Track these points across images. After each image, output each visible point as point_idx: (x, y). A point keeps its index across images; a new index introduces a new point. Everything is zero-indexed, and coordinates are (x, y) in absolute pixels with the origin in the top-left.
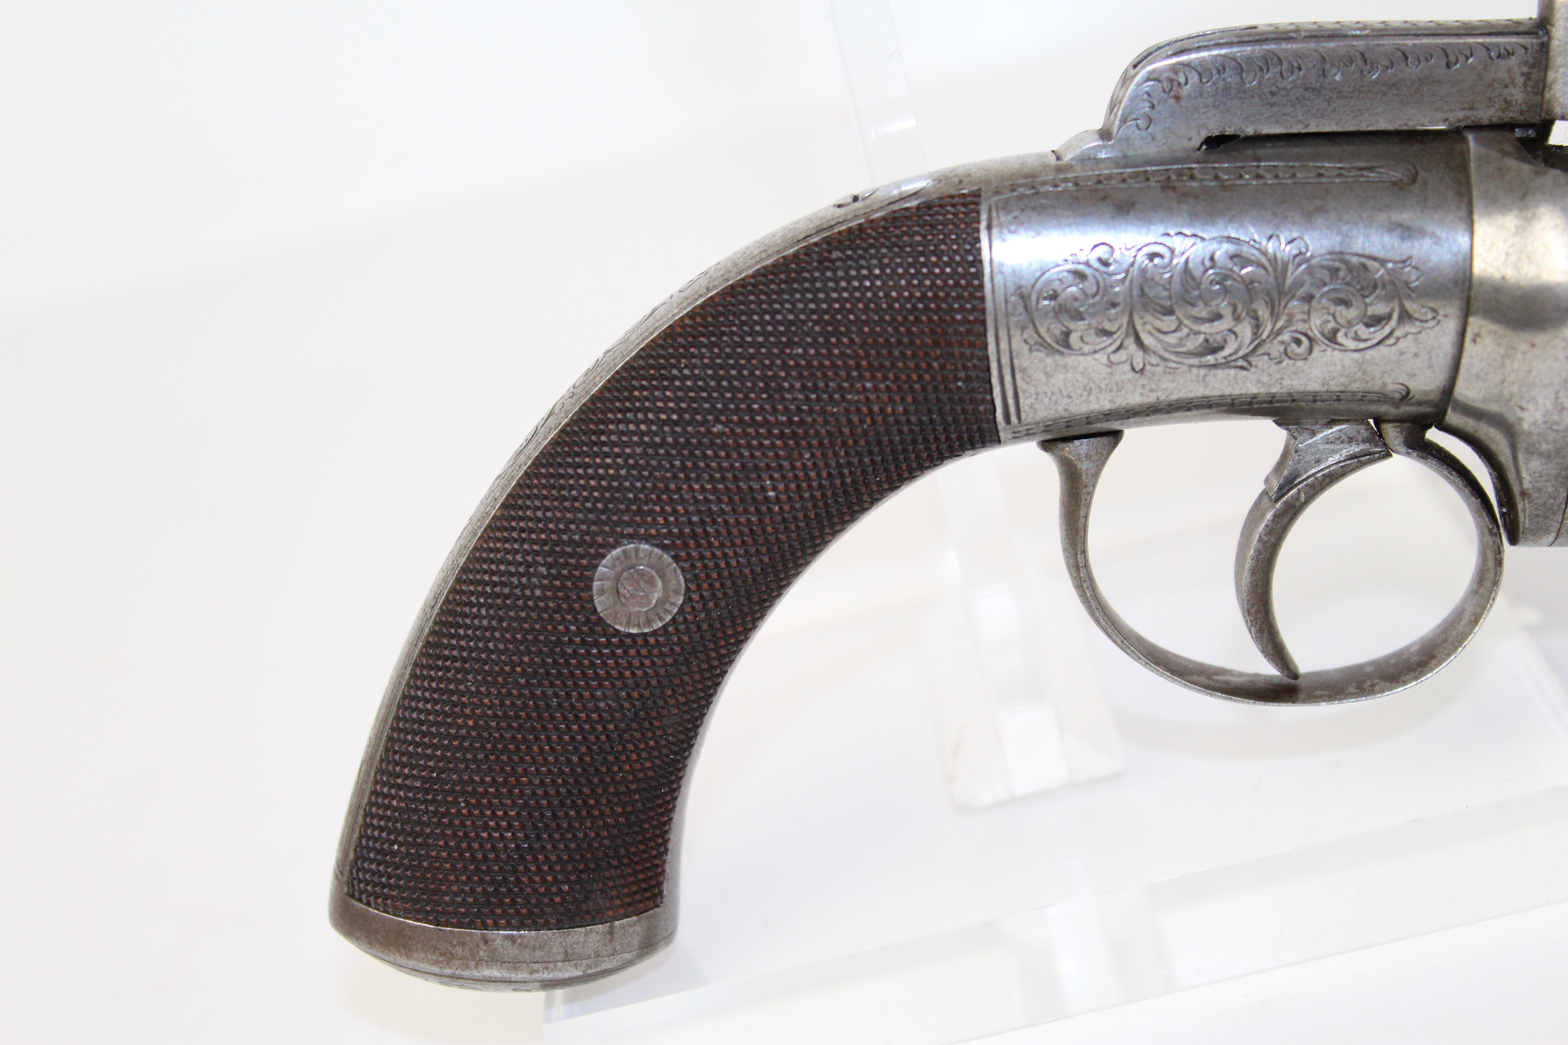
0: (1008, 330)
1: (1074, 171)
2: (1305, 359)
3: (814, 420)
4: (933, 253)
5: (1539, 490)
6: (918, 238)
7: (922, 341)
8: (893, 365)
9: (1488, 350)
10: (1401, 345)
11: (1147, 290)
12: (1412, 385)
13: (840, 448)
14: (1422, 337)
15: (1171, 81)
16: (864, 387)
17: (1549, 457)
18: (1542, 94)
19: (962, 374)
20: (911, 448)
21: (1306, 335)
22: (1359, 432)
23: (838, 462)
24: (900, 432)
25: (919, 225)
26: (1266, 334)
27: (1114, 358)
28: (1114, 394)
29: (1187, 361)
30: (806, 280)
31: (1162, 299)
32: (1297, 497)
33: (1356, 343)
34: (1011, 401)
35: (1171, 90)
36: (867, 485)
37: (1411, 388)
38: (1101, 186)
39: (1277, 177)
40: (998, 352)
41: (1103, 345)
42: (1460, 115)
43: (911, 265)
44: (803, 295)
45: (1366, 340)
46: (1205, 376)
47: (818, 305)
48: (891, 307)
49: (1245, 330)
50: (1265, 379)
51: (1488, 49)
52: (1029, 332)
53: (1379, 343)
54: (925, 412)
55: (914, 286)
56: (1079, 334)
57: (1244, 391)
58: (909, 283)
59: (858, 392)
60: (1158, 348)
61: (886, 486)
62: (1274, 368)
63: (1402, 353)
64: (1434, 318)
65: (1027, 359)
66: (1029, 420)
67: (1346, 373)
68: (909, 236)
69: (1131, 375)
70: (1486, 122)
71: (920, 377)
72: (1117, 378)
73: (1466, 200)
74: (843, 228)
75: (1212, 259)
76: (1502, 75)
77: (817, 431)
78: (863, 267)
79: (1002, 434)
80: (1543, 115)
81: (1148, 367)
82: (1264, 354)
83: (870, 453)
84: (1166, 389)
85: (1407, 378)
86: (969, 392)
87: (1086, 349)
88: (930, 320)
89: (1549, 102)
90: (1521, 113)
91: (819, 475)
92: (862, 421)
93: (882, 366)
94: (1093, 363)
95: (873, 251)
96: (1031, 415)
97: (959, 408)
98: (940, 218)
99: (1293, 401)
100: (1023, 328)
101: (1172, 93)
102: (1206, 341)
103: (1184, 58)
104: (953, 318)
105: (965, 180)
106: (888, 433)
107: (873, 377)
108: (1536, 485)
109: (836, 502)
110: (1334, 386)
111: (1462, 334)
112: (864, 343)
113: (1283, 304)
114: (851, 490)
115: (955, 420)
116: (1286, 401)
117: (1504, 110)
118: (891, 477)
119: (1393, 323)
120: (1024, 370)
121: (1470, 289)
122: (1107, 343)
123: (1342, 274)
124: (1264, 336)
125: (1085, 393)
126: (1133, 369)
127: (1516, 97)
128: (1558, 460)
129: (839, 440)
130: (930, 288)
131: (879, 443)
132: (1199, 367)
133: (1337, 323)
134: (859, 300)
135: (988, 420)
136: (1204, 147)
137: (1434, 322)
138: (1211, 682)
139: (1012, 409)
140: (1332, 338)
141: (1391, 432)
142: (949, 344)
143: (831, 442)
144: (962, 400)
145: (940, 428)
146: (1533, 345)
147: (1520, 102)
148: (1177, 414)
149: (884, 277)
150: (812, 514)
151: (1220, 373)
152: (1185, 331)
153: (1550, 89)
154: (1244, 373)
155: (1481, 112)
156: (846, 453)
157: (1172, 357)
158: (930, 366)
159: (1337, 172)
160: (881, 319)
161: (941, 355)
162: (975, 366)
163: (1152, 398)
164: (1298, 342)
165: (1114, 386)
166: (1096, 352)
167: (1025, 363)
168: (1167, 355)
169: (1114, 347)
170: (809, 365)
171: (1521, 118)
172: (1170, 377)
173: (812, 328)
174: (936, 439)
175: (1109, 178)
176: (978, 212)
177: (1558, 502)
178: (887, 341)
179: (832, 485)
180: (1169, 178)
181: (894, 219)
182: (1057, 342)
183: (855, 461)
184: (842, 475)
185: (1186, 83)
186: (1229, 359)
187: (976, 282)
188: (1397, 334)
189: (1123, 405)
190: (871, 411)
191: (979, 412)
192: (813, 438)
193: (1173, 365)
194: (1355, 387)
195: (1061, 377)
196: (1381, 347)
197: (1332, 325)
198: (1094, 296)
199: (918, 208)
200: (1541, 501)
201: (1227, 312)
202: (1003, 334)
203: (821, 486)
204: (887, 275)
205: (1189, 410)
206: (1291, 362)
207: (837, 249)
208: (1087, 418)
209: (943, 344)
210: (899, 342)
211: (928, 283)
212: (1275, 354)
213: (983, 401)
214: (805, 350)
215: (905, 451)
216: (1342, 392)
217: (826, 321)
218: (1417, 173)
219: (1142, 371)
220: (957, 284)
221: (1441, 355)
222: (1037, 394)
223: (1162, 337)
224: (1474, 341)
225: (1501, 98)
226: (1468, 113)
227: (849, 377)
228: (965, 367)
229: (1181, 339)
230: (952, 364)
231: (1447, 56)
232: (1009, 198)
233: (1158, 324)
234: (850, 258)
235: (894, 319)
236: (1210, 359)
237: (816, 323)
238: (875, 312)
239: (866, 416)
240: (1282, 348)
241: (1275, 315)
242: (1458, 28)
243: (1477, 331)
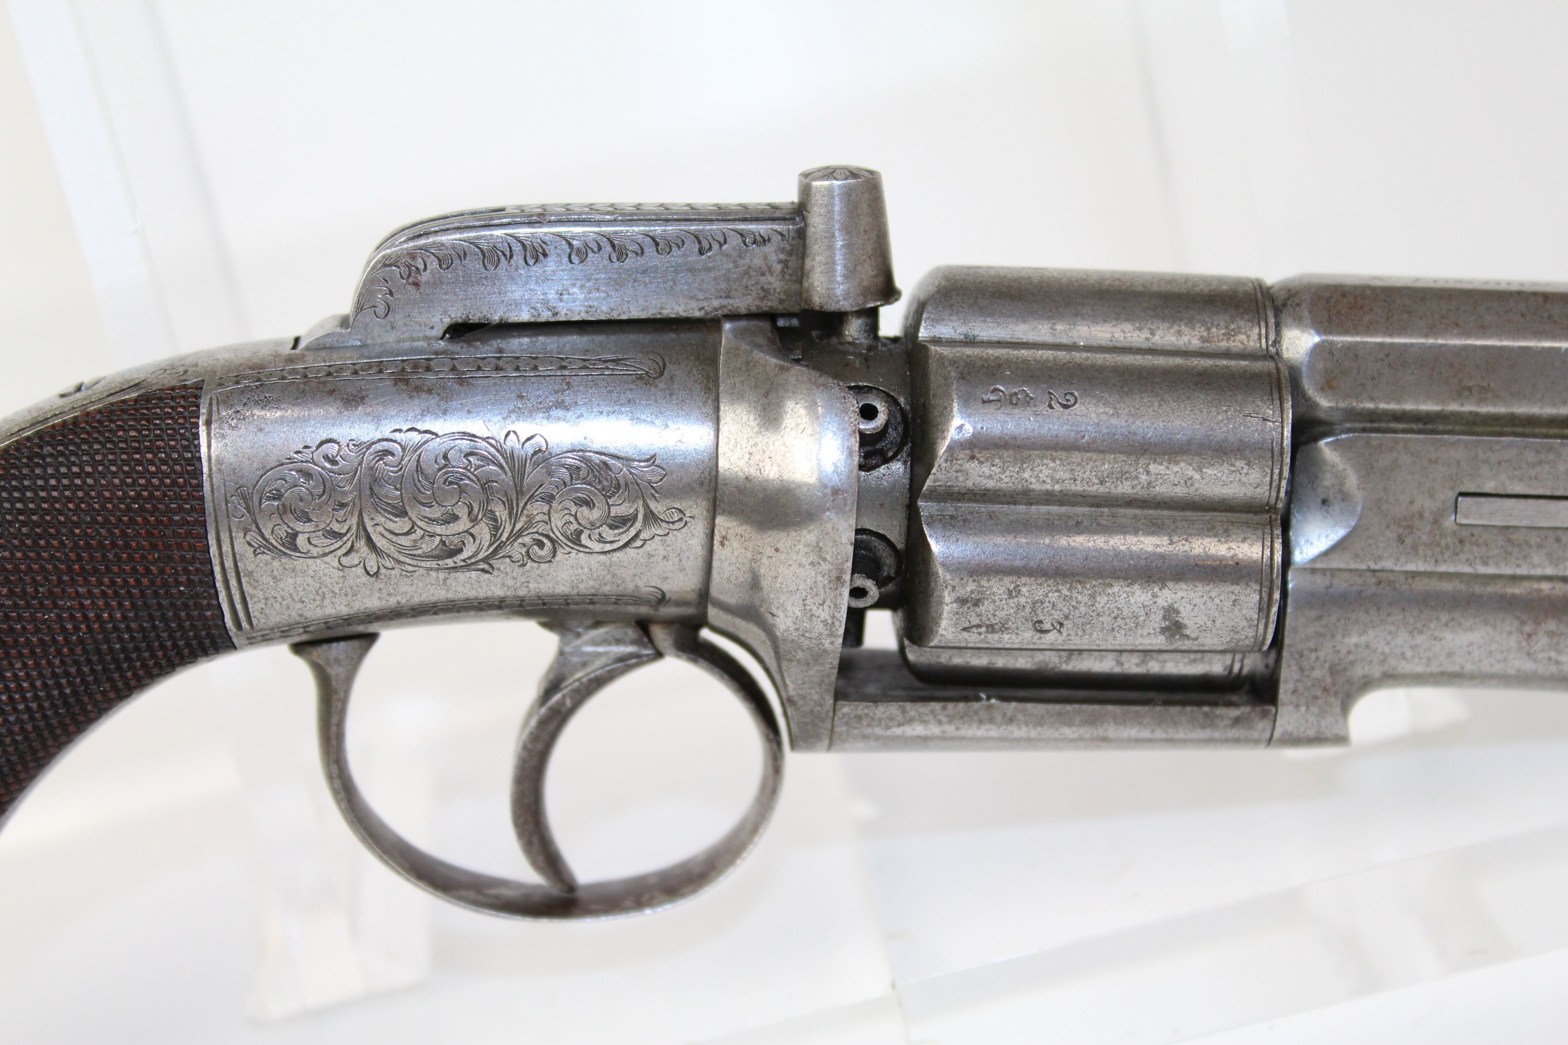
0: (230, 531)
1: (304, 362)
2: (550, 561)
3: (24, 628)
4: (149, 450)
5: (803, 697)
6: (133, 433)
7: (138, 543)
8: (108, 570)
9: (736, 553)
10: (648, 547)
11: (376, 489)
12: (665, 587)
13: (54, 657)
14: (669, 539)
15: (409, 266)
16: (77, 592)
17: (808, 664)
18: (801, 283)
19: (183, 579)
20: (134, 656)
21: (547, 536)
22: (626, 634)
23: (53, 672)
24: (121, 639)
25: (135, 420)
26: (505, 535)
27: (344, 560)
28: (349, 598)
29: (423, 564)
30: (14, 477)
31: (392, 499)
32: (562, 703)
33: (602, 545)
34: (239, 607)
35: (409, 275)
36: (91, 696)
37: (664, 590)
38: (329, 379)
39: (517, 369)
40: (221, 554)
41: (332, 548)
42: (716, 303)
43: (125, 462)
44: (10, 494)
45: (612, 542)
46: (445, 580)
47: (25, 505)
48: (103, 507)
49: (483, 532)
50: (510, 582)
51: (742, 235)
52: (252, 535)
53: (626, 545)
54: (147, 618)
55: (128, 485)
56: (307, 536)
57: (489, 594)
58: (123, 482)
59: (71, 598)
60: (392, 551)
61: (112, 695)
62: (518, 571)
63: (650, 556)
64: (681, 520)
65: (249, 562)
66: (261, 626)
67: (595, 575)
68: (124, 430)
69: (365, 579)
70: (743, 311)
71: (138, 581)
72: (350, 582)
73: (713, 396)
74: (58, 421)
75: (445, 457)
76: (758, 262)
77: (27, 639)
78: (74, 464)
79: (235, 640)
80: (803, 304)
81: (383, 571)
82: (503, 557)
83: (89, 662)
84: (406, 593)
85: (659, 582)
86: (192, 597)
87: (315, 551)
88: (146, 522)
89: (808, 291)
90: (781, 301)
91: (33, 686)
92: (76, 629)
93: (95, 570)
94: (323, 566)
95: (85, 447)
96: (263, 621)
97: (183, 614)
98: (158, 410)
99: (544, 604)
100: (246, 531)
101: (411, 280)
102: (443, 543)
103: (422, 242)
104: (170, 519)
105: (191, 370)
106: (107, 641)
107: (86, 581)
108: (801, 692)
109: (57, 714)
110: (583, 588)
111: (711, 536)
112: (76, 545)
113: (521, 505)
114: (71, 700)
115: (181, 627)
116: (537, 605)
117: (762, 299)
118: (117, 686)
119: (638, 525)
120: (250, 574)
121: (716, 490)
122: (337, 545)
123: (583, 473)
124: (504, 539)
125: (318, 598)
126: (368, 573)
127: (774, 286)
128: (817, 667)
129: (52, 650)
130: (145, 487)
131: (99, 651)
132: (437, 569)
133: (579, 524)
134: (69, 500)
135: (217, 626)
136: (448, 336)
137: (682, 524)
138: (480, 898)
139: (241, 615)
140: (575, 539)
141: (660, 634)
142: (168, 547)
143: (44, 650)
144: (186, 606)
145: (165, 635)
146: (777, 550)
147: (778, 290)
148: (423, 618)
149: (97, 475)
150: (29, 727)
151: (462, 576)
152: (419, 533)
153: (808, 278)
154: (487, 576)
155: (737, 300)
156: (62, 662)
157: (408, 560)
158: (148, 571)
159: (582, 364)
160: (94, 521)
161: (159, 558)
162: (197, 570)
163: (392, 602)
164: (541, 545)
165: (349, 590)
166: (325, 555)
167: (251, 567)
168: (402, 559)
169: (344, 550)
170: (16, 569)
171: (781, 307)
172: (408, 581)
173: (19, 529)
174: (162, 646)
175: (341, 369)
176: (198, 406)
177: (825, 709)
178: (100, 543)
179: (49, 696)
180: (403, 369)
181: (111, 412)
182: (283, 545)
183: (73, 670)
184: (59, 686)
185: (425, 269)
186: (469, 562)
187: (194, 482)
188: (643, 536)
189: (362, 609)
190: (86, 618)
191: (206, 618)
192: (23, 647)
193: (410, 568)
194: (607, 589)
195: (290, 581)
196: (628, 550)
197: (574, 526)
198: (321, 496)
199: (136, 400)
200: (807, 709)
201: (462, 512)
202: (225, 537)
203: (36, 697)
204: (100, 473)
205: (436, 613)
206: (535, 565)
207: (48, 444)
208: (326, 623)
209: (161, 547)
210: (114, 545)
211: (142, 481)
212: (517, 557)
213: (209, 606)
214: (12, 554)
215: (128, 659)
216: (594, 595)
217: (34, 522)
218: (664, 365)
219: (377, 574)
220: (174, 483)
221: (692, 557)
222: (267, 599)
223: (394, 539)
224: (722, 544)
225: (759, 287)
226: (724, 302)
227: (60, 581)
228: (186, 571)
229: (415, 541)
230: (172, 568)
231: (700, 242)
232: (231, 392)
233: (391, 525)
234: (62, 454)
235: (107, 521)
236: (450, 562)
237: (23, 524)
238: (86, 512)
239: (81, 623)
240: (524, 551)
241: (513, 516)
242: (711, 213)
243: (724, 534)
